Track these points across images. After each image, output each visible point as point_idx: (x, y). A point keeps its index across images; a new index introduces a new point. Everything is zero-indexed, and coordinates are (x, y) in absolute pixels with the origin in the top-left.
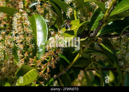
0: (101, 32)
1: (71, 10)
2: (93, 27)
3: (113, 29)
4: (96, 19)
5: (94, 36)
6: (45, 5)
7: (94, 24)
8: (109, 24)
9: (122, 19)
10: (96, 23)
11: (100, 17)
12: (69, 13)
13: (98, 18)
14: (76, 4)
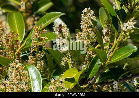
0: (99, 79)
1: (65, 60)
2: (90, 75)
3: (110, 76)
4: (93, 67)
5: (92, 83)
6: (38, 55)
7: (91, 72)
8: (105, 72)
9: (116, 67)
10: (94, 70)
11: (97, 65)
12: (64, 62)
13: (95, 66)
14: (71, 54)
